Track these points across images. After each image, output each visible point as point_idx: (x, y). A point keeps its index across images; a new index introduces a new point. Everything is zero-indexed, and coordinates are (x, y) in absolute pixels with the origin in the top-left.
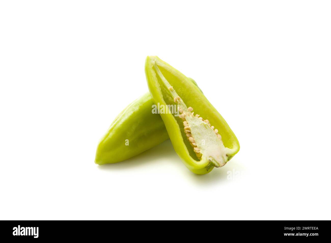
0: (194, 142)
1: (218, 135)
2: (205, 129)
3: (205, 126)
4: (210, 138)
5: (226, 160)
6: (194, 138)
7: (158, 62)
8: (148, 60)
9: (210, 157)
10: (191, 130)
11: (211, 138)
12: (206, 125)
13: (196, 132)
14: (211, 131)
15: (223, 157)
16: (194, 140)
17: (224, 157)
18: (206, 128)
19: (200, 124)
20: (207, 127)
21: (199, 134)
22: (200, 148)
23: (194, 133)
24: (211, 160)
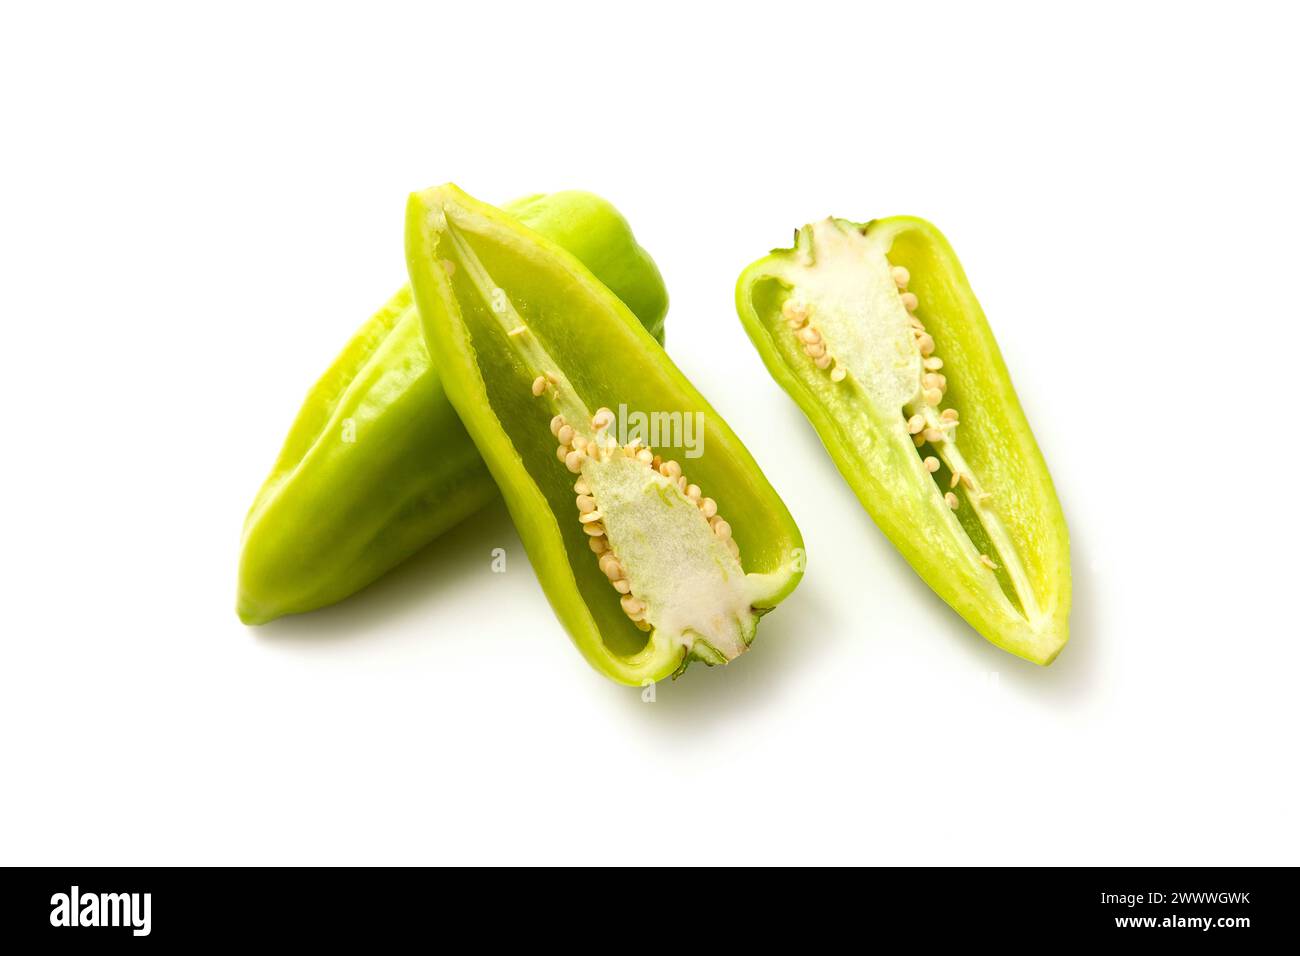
0: (621, 576)
1: (717, 526)
2: (663, 507)
3: (663, 496)
4: (683, 546)
5: (748, 632)
6: (619, 562)
7: (460, 217)
8: (416, 211)
9: (687, 631)
10: (608, 529)
11: (687, 544)
12: (666, 490)
13: (628, 534)
14: (690, 513)
15: (737, 621)
16: (620, 571)
17: (741, 618)
18: (669, 504)
19: (644, 488)
20: (672, 499)
21: (640, 536)
22: (644, 598)
23: (620, 539)
24: (690, 644)
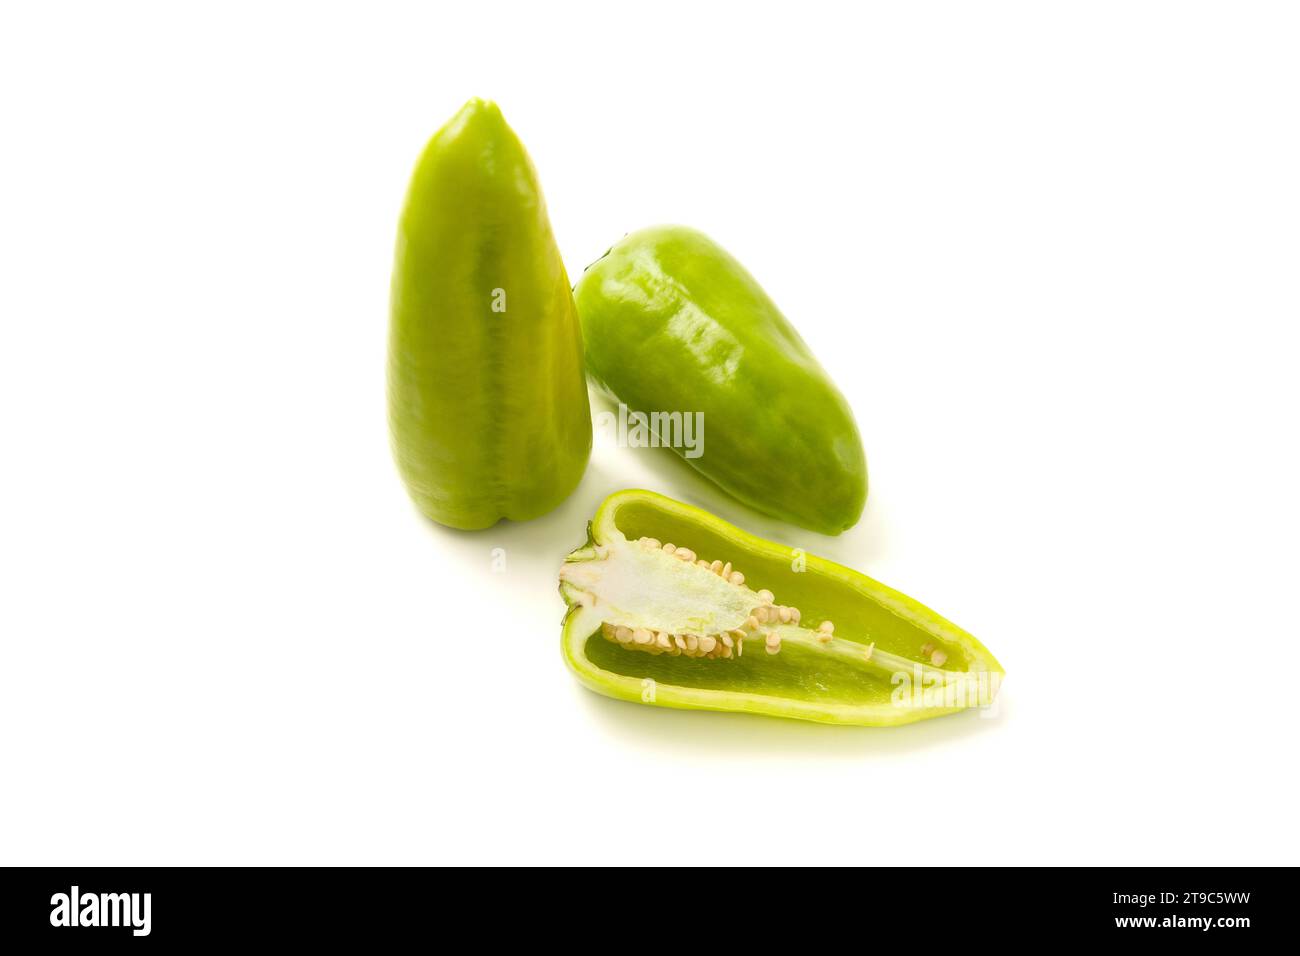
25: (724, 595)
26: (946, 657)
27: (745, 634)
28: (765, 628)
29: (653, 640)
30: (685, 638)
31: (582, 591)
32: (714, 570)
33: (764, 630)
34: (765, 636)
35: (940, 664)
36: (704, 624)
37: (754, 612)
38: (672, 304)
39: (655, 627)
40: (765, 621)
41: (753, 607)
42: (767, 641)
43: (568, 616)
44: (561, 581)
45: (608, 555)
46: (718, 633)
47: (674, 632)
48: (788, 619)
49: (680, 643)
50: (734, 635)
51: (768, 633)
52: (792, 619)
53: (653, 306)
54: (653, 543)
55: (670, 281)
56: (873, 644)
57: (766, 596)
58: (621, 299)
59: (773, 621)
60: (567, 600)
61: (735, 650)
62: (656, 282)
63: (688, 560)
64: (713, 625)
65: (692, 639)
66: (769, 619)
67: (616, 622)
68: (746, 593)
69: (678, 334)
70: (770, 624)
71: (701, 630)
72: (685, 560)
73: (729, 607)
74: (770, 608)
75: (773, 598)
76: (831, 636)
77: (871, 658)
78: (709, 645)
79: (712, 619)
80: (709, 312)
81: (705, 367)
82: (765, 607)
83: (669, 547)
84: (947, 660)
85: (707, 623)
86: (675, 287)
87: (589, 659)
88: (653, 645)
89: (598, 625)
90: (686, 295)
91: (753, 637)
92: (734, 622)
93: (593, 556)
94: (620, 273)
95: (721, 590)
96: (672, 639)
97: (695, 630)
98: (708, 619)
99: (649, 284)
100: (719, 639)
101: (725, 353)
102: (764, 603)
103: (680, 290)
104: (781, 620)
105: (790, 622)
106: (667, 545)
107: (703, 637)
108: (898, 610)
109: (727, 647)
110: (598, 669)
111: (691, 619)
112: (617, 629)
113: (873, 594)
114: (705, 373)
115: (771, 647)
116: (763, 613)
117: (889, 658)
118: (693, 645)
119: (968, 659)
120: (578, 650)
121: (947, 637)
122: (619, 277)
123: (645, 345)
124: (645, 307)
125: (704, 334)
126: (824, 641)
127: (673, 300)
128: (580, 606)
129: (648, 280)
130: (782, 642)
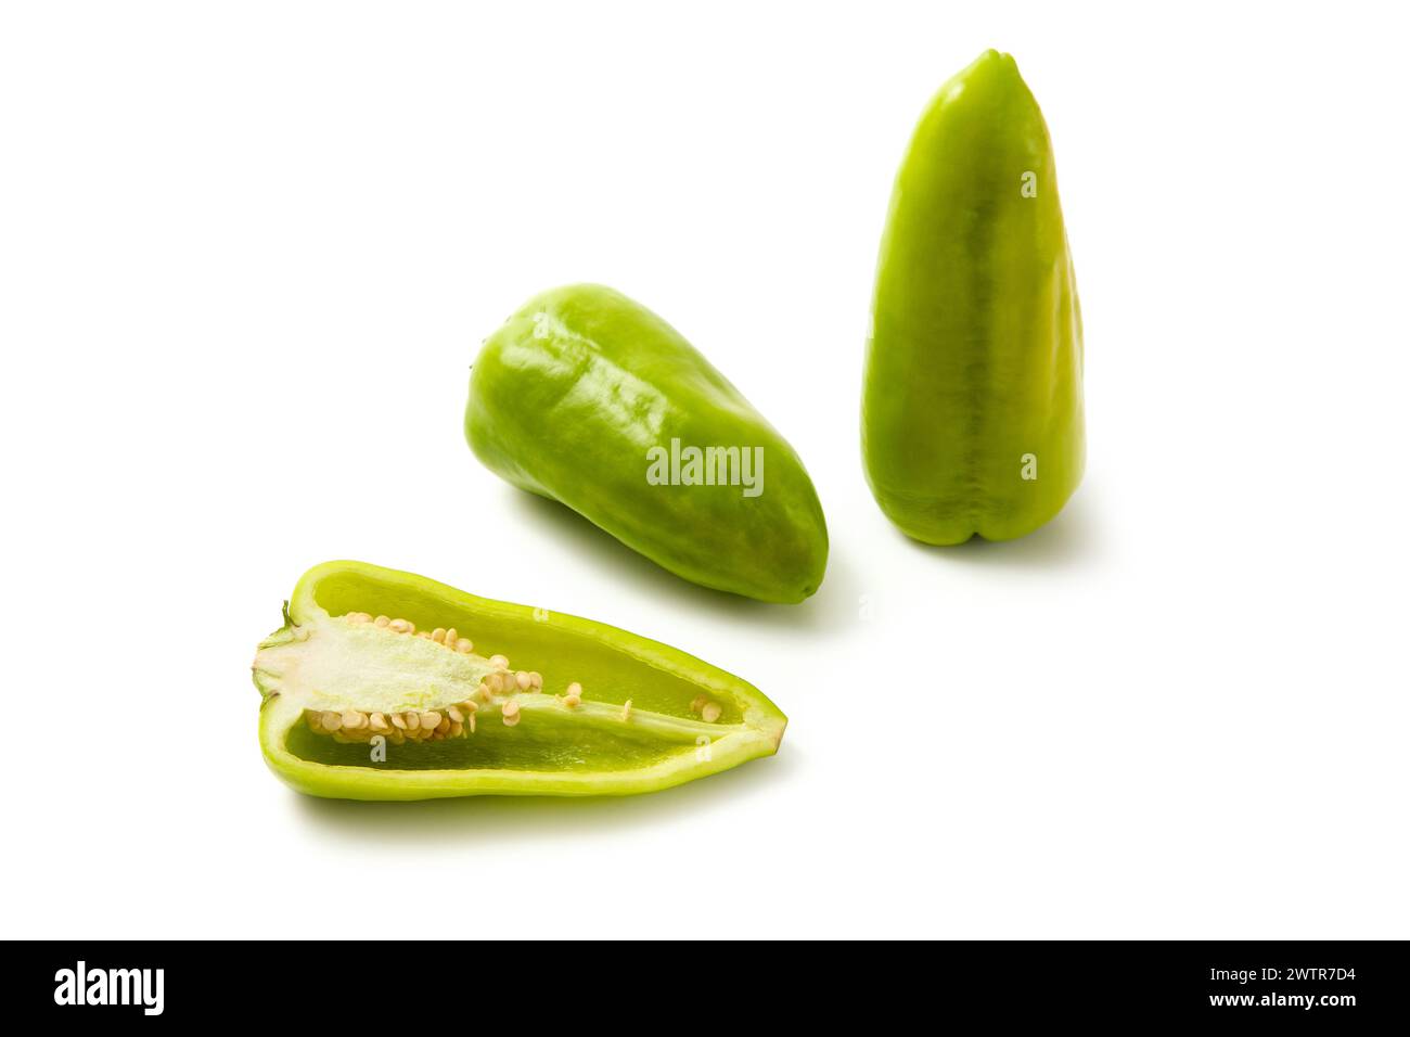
25: (449, 664)
26: (720, 710)
27: (475, 705)
28: (501, 698)
29: (366, 723)
30: (404, 716)
31: (279, 677)
32: (436, 640)
33: (499, 701)
34: (501, 707)
35: (714, 719)
36: (426, 699)
37: (484, 680)
38: (581, 362)
39: (367, 707)
40: (500, 689)
41: (484, 675)
42: (504, 713)
43: (263, 707)
44: (254, 669)
45: (309, 635)
46: (443, 707)
47: (389, 711)
48: (527, 686)
49: (398, 722)
50: (463, 708)
51: (504, 703)
52: (532, 686)
53: (559, 369)
54: (361, 617)
55: (578, 337)
56: (628, 703)
57: (499, 662)
58: (524, 364)
59: (511, 688)
60: (261, 689)
61: (466, 724)
62: (562, 341)
63: (405, 632)
64: (436, 698)
65: (412, 716)
66: (505, 686)
67: (320, 708)
68: (475, 660)
69: (592, 393)
70: (506, 693)
71: (422, 705)
72: (401, 632)
73: (455, 678)
74: (504, 675)
75: (508, 663)
76: (579, 698)
77: (629, 719)
78: (433, 721)
79: (434, 693)
80: (624, 366)
81: (623, 425)
82: (498, 673)
83: (381, 619)
84: (721, 714)
85: (429, 696)
86: (584, 344)
87: (289, 751)
88: (367, 728)
89: (300, 712)
90: (595, 351)
91: (486, 709)
92: (464, 693)
93: (290, 639)
94: (520, 337)
95: (445, 660)
96: (388, 719)
97: (415, 706)
98: (430, 693)
99: (555, 343)
100: (445, 715)
101: (646, 407)
102: (497, 670)
103: (590, 347)
104: (520, 688)
105: (532, 688)
106: (377, 619)
107: (425, 712)
108: (654, 661)
109: (457, 723)
110: (300, 761)
111: (410, 695)
112: (321, 715)
113: (626, 647)
114: (624, 431)
115: (508, 718)
116: (496, 681)
117: (650, 717)
118: (414, 724)
119: (742, 707)
120: (276, 742)
121: (716, 685)
122: (519, 341)
123: (556, 410)
124: (550, 369)
125: (620, 390)
126: (572, 705)
127: (582, 358)
128: (277, 694)
129: (552, 340)
130: (521, 710)
